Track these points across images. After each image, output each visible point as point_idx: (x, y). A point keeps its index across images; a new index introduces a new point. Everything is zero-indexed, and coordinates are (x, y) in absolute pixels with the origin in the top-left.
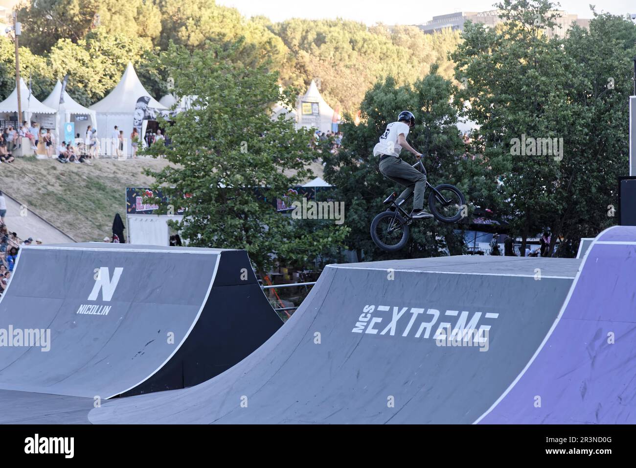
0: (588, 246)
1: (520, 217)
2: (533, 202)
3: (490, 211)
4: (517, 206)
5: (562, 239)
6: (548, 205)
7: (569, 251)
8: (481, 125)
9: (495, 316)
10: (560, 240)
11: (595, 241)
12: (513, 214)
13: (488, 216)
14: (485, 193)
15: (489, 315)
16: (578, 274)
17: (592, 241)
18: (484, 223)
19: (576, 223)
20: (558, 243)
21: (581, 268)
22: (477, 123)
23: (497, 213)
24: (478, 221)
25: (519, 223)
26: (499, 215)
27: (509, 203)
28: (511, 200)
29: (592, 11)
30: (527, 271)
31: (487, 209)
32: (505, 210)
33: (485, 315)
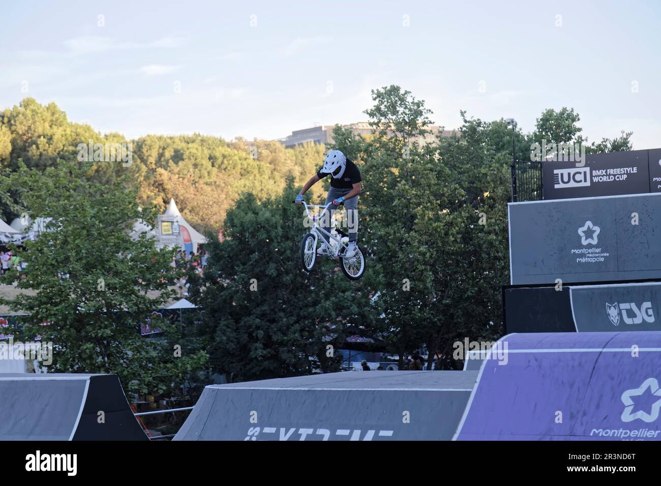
1: (396, 334)
2: (409, 318)
3: (364, 328)
4: (392, 323)
5: (440, 356)
6: (424, 320)
9: (390, 433)
10: (437, 356)
12: (387, 330)
13: (362, 334)
15: (382, 434)
16: (476, 386)
18: (359, 341)
19: (454, 338)
21: (478, 380)
23: (372, 330)
24: (352, 339)
25: (395, 340)
26: (374, 332)
27: (384, 319)
28: (386, 316)
29: (462, 117)
30: (420, 385)
31: (361, 327)
32: (381, 326)
33: (378, 433)
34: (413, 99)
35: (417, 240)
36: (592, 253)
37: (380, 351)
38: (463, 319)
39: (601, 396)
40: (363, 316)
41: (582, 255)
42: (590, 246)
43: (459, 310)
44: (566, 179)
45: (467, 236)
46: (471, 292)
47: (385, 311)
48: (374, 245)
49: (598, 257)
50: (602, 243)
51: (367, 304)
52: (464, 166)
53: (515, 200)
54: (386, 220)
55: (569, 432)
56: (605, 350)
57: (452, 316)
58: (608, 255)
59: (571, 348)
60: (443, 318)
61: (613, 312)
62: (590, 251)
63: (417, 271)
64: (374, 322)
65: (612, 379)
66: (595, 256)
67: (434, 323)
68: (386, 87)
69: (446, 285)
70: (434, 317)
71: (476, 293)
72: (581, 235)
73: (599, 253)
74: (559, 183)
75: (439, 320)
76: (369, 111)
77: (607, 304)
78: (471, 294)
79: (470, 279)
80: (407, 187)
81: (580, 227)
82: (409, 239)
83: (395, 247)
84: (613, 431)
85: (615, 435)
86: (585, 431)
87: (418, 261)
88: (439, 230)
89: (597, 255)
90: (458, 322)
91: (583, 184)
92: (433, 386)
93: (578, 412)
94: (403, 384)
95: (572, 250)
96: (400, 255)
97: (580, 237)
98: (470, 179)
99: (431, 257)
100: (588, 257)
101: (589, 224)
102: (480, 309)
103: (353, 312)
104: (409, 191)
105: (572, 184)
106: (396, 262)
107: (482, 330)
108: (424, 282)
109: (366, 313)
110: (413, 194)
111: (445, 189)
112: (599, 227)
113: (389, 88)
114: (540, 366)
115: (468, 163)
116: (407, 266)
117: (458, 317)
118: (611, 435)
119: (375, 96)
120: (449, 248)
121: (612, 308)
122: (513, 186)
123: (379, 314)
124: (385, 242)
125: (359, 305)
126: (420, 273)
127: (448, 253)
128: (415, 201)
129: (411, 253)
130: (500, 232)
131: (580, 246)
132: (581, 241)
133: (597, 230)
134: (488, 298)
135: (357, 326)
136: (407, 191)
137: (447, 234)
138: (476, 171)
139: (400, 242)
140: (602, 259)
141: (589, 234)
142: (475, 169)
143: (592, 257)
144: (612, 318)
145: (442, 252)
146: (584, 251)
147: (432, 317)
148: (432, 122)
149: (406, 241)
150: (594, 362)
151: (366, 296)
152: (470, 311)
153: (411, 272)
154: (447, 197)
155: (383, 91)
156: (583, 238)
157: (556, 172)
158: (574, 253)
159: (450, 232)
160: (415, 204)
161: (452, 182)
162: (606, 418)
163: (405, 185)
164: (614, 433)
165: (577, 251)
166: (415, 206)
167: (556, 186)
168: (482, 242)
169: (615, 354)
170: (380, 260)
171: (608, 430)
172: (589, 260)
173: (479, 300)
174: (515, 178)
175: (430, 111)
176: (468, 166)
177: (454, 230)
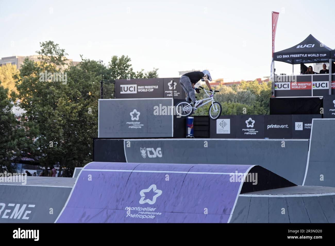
0: (79, 171)
1: (45, 157)
2: (51, 150)
3: (30, 154)
4: (43, 152)
5: (65, 168)
6: (59, 152)
7: (69, 174)
8: (27, 111)
9: (33, 206)
10: (64, 168)
11: (83, 169)
12: (41, 155)
13: (29, 157)
14: (26, 145)
15: (30, 206)
16: (75, 185)
17: (81, 169)
18: (27, 160)
19: (72, 160)
20: (63, 170)
21: (76, 183)
22: (24, 110)
23: (33, 155)
24: (24, 159)
25: (44, 160)
26: (34, 156)
27: (39, 150)
28: (40, 149)
29: (81, 58)
30: (49, 184)
31: (28, 153)
32: (38, 153)
33: (28, 206)
34: (59, 48)
35: (57, 114)
36: (136, 124)
37: (37, 165)
38: (77, 151)
39: (131, 192)
40: (29, 148)
41: (131, 125)
42: (135, 121)
43: (75, 147)
44: (126, 90)
45: (81, 114)
46: (81, 140)
47: (40, 146)
48: (36, 115)
49: (139, 126)
50: (141, 120)
51: (32, 143)
52: (81, 80)
53: (102, 98)
54: (43, 104)
55: (116, 208)
56: (134, 171)
57: (71, 150)
58: (143, 125)
59: (119, 169)
60: (67, 151)
61: (143, 152)
62: (135, 123)
63: (56, 128)
64: (34, 151)
65: (136, 184)
66: (137, 126)
67: (63, 153)
68: (47, 41)
69: (69, 135)
70: (63, 150)
71: (83, 140)
72: (131, 116)
73: (139, 124)
74: (122, 91)
75: (66, 152)
76: (38, 52)
77: (141, 148)
78: (81, 141)
79: (81, 133)
80: (54, 89)
81: (131, 112)
82: (54, 114)
83: (47, 116)
84: (135, 208)
85: (136, 210)
86: (123, 208)
87: (57, 123)
88: (68, 110)
89: (138, 125)
90: (74, 152)
91: (133, 92)
92: (55, 184)
93: (120, 199)
94: (42, 183)
95: (127, 122)
96: (49, 120)
97: (131, 117)
98: (83, 86)
99: (63, 123)
100: (134, 126)
101: (135, 111)
102: (85, 147)
103: (25, 146)
104: (55, 91)
105: (128, 92)
106: (47, 123)
107: (85, 157)
108: (59, 133)
109: (31, 147)
110: (57, 92)
111: (72, 91)
112: (140, 112)
113: (48, 42)
114: (104, 178)
115: (83, 79)
116: (52, 126)
117: (74, 150)
118: (134, 210)
119: (41, 45)
120: (72, 119)
121: (143, 150)
122: (101, 92)
123: (37, 148)
124: (42, 114)
125: (28, 143)
126: (57, 129)
127: (71, 121)
128: (57, 95)
129: (54, 119)
130: (96, 112)
131: (131, 121)
132: (131, 118)
133: (139, 113)
134: (89, 142)
135: (26, 153)
136: (54, 91)
137: (71, 112)
138: (86, 83)
139: (50, 114)
140: (140, 127)
141: (135, 115)
142: (86, 82)
143: (136, 126)
144: (143, 155)
145: (68, 121)
146: (132, 123)
147: (62, 150)
148: (68, 59)
149: (52, 114)
150: (128, 176)
151: (31, 139)
152: (80, 148)
153: (53, 129)
154: (72, 95)
155: (45, 43)
156: (132, 117)
157: (121, 86)
158: (128, 124)
159: (73, 111)
160: (57, 97)
161: (75, 88)
162: (132, 202)
163: (53, 88)
164: (136, 209)
165: (129, 123)
166: (57, 98)
167: (121, 93)
168: (87, 116)
169: (138, 173)
170: (39, 122)
171: (133, 207)
172: (135, 127)
173: (84, 143)
174: (102, 88)
175: (67, 54)
176: (83, 80)
177: (75, 111)
